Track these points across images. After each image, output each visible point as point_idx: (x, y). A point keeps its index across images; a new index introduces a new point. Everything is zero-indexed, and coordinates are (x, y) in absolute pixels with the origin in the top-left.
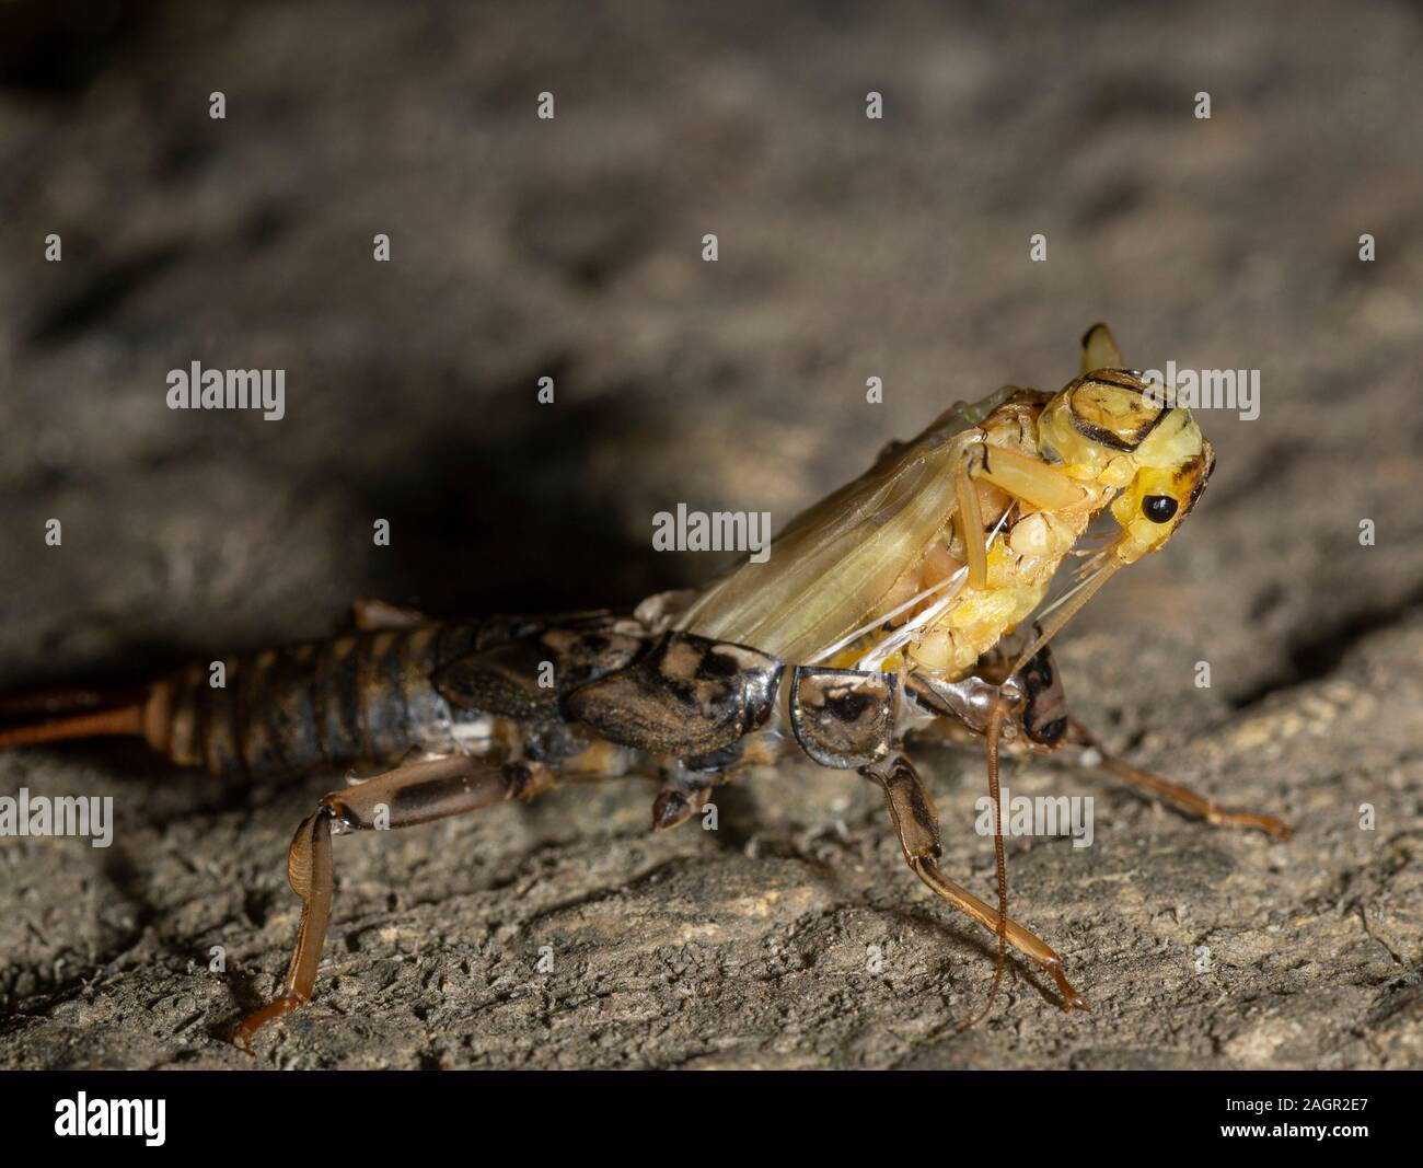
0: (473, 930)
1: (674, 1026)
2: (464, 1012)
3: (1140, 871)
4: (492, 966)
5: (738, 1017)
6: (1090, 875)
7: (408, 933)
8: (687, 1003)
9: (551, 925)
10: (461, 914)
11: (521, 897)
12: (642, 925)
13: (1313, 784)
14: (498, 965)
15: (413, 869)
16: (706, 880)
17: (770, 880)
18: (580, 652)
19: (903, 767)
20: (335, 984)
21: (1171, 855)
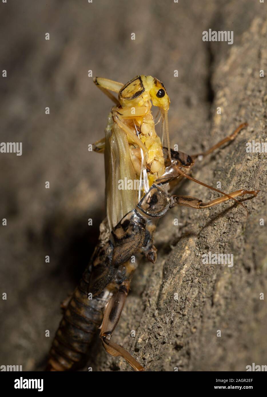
0: (151, 321)
1: (203, 287)
2: (169, 333)
3: (234, 162)
4: (162, 321)
5: (210, 271)
6: (228, 173)
7: (142, 336)
8: (200, 281)
9: (161, 302)
10: (145, 322)
11: (150, 306)
12: (175, 281)
13: (238, 112)
14: (163, 319)
15: (128, 327)
16: (173, 261)
17: (182, 246)
18: (102, 258)
19: (176, 198)
20: (144, 359)
21: (235, 153)
